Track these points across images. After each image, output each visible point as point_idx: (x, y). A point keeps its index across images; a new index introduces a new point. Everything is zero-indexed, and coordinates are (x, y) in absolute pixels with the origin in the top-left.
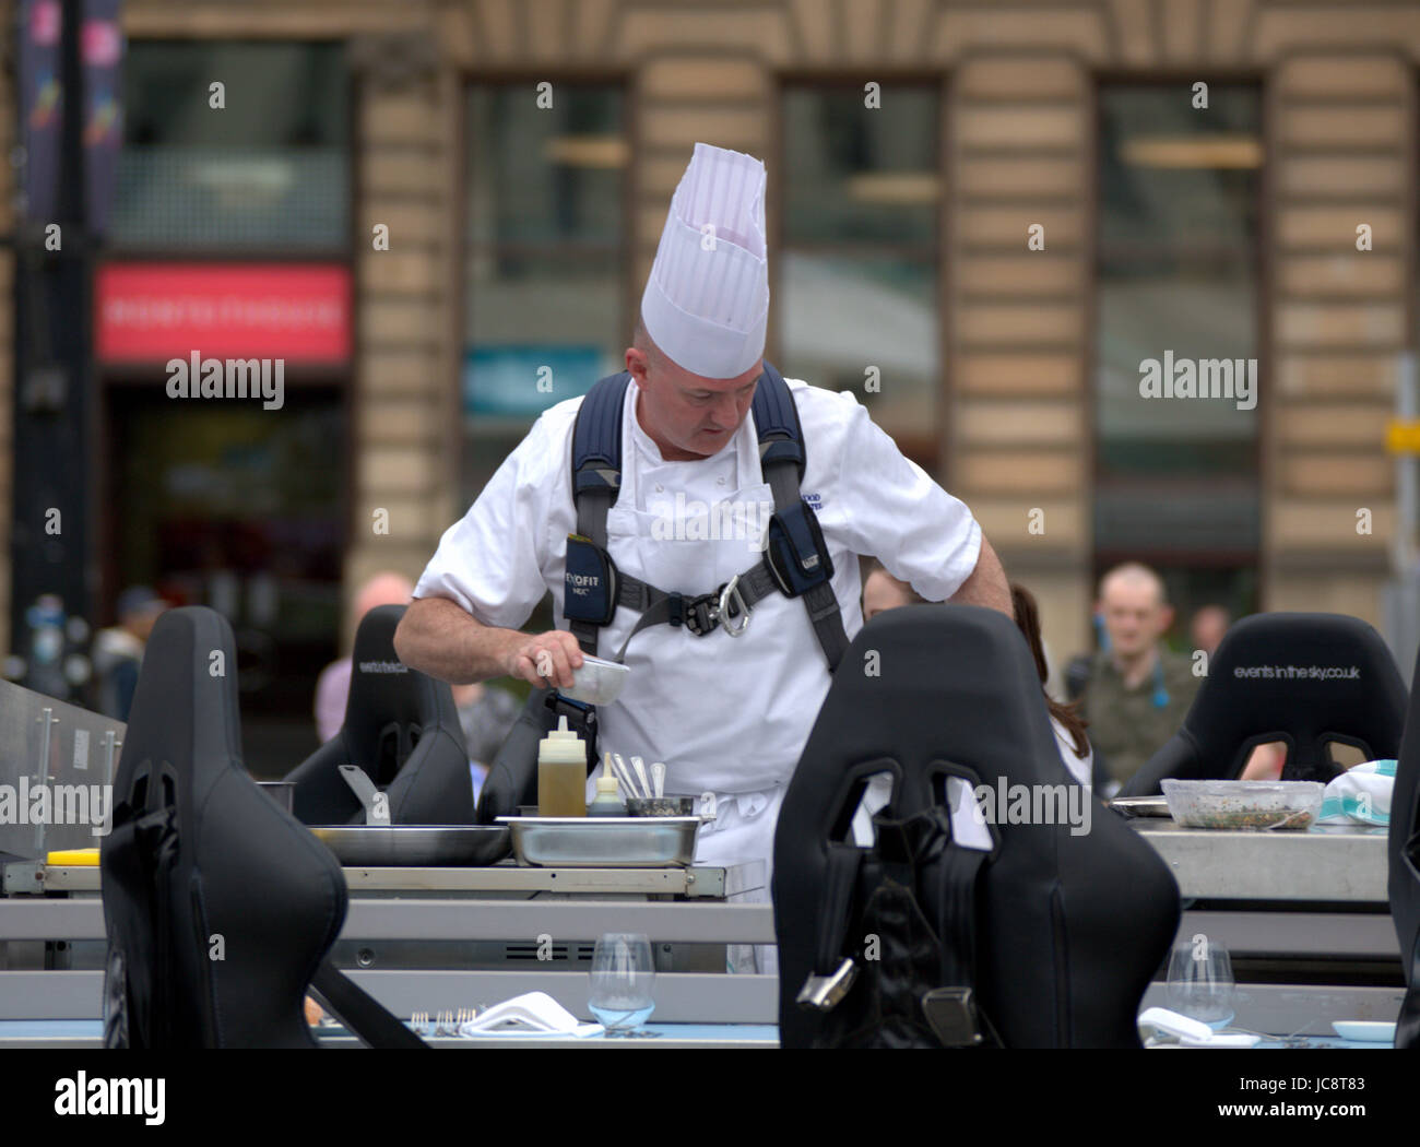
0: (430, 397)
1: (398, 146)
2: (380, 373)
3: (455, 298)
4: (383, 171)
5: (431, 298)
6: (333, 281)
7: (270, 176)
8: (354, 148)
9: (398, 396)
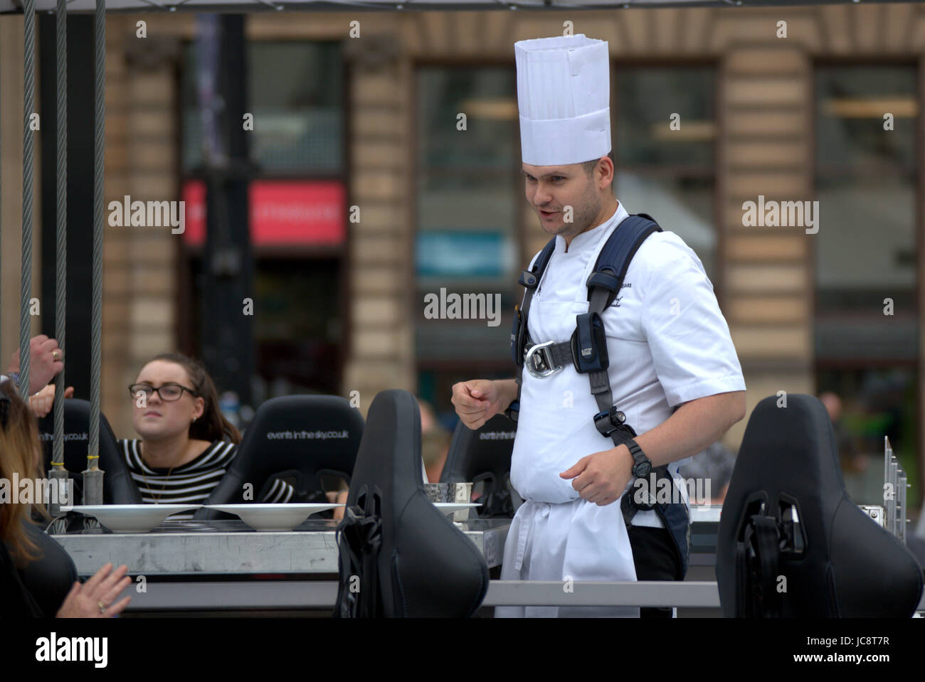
0: (394, 265)
1: (377, 106)
2: (365, 250)
3: (410, 203)
4: (366, 122)
5: (394, 202)
6: (333, 192)
7: (292, 126)
8: (347, 107)
9: (377, 265)
